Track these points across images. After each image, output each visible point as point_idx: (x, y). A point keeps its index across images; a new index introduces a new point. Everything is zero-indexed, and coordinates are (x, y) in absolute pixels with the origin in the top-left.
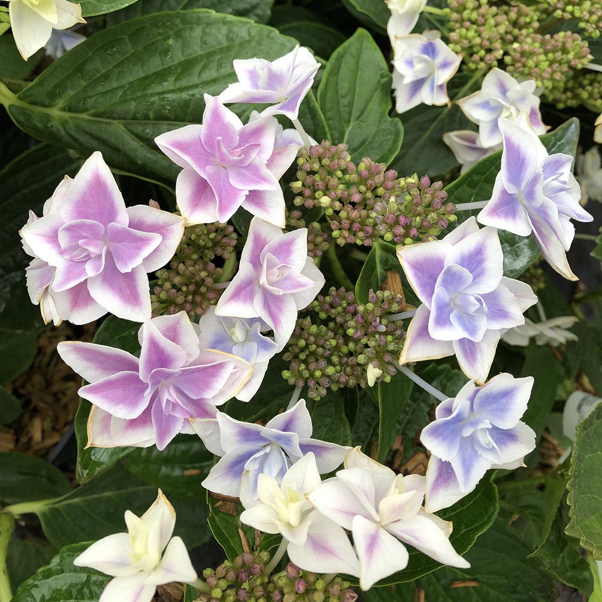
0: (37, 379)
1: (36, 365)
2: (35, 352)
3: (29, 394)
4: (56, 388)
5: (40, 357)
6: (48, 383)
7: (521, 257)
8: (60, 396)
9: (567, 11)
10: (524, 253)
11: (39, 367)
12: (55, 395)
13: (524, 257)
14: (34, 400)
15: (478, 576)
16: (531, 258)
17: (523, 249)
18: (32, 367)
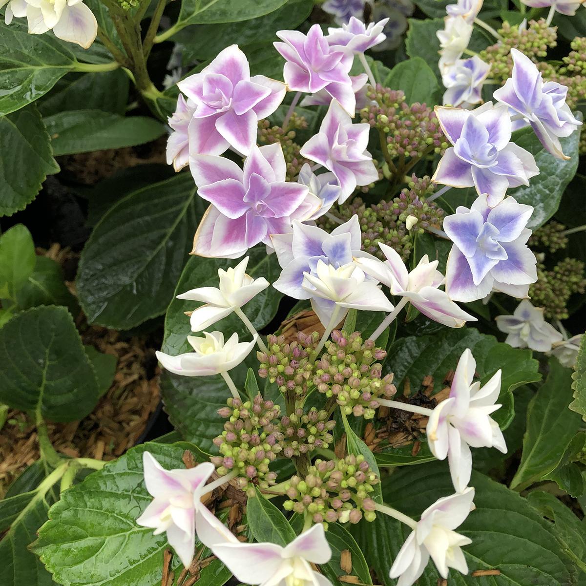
0: (108, 408)
1: (109, 397)
2: (110, 383)
3: (98, 419)
4: (122, 417)
5: (114, 389)
6: (116, 413)
7: (537, 218)
8: (124, 425)
9: (577, 65)
10: (540, 214)
11: (112, 397)
12: (120, 423)
13: (540, 218)
14: (101, 425)
15: (500, 565)
16: (545, 217)
17: (539, 211)
18: (105, 397)
